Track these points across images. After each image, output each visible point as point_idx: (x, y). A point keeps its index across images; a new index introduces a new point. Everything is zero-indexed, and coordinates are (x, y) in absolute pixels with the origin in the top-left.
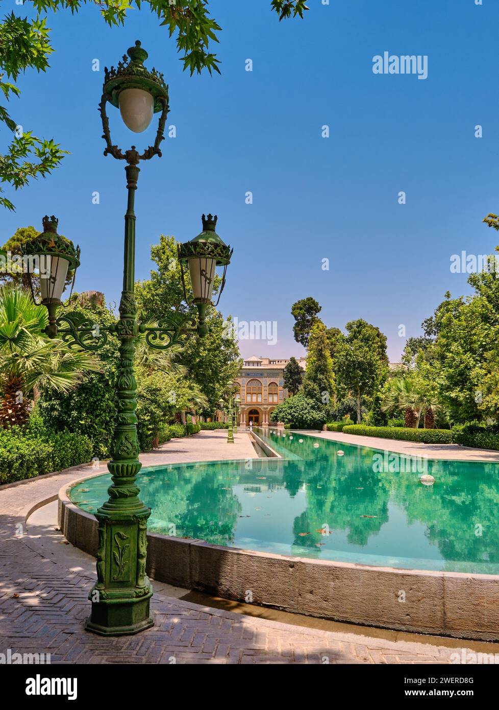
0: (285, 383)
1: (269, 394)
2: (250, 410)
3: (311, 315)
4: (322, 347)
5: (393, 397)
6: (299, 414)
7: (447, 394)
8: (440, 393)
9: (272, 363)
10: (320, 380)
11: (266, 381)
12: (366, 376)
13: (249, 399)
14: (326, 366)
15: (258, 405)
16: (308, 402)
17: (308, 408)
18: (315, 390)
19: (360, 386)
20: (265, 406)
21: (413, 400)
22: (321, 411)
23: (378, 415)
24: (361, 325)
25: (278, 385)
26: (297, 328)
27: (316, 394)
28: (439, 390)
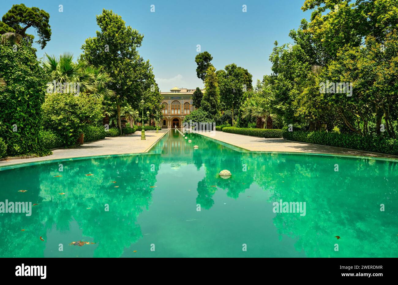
0: (193, 102)
1: (184, 109)
2: (173, 118)
3: (207, 62)
4: (212, 81)
5: (248, 109)
6: (199, 120)
7: (275, 106)
8: (271, 106)
9: (189, 91)
10: (211, 100)
11: (182, 102)
12: (237, 98)
13: (173, 112)
14: (215, 92)
15: (178, 116)
16: (204, 113)
17: (204, 117)
18: (208, 106)
19: (233, 104)
20: (182, 116)
21: (260, 111)
22: (212, 119)
23: (242, 121)
24: (234, 67)
25: (190, 103)
26: (198, 70)
27: (209, 109)
28: (270, 104)
